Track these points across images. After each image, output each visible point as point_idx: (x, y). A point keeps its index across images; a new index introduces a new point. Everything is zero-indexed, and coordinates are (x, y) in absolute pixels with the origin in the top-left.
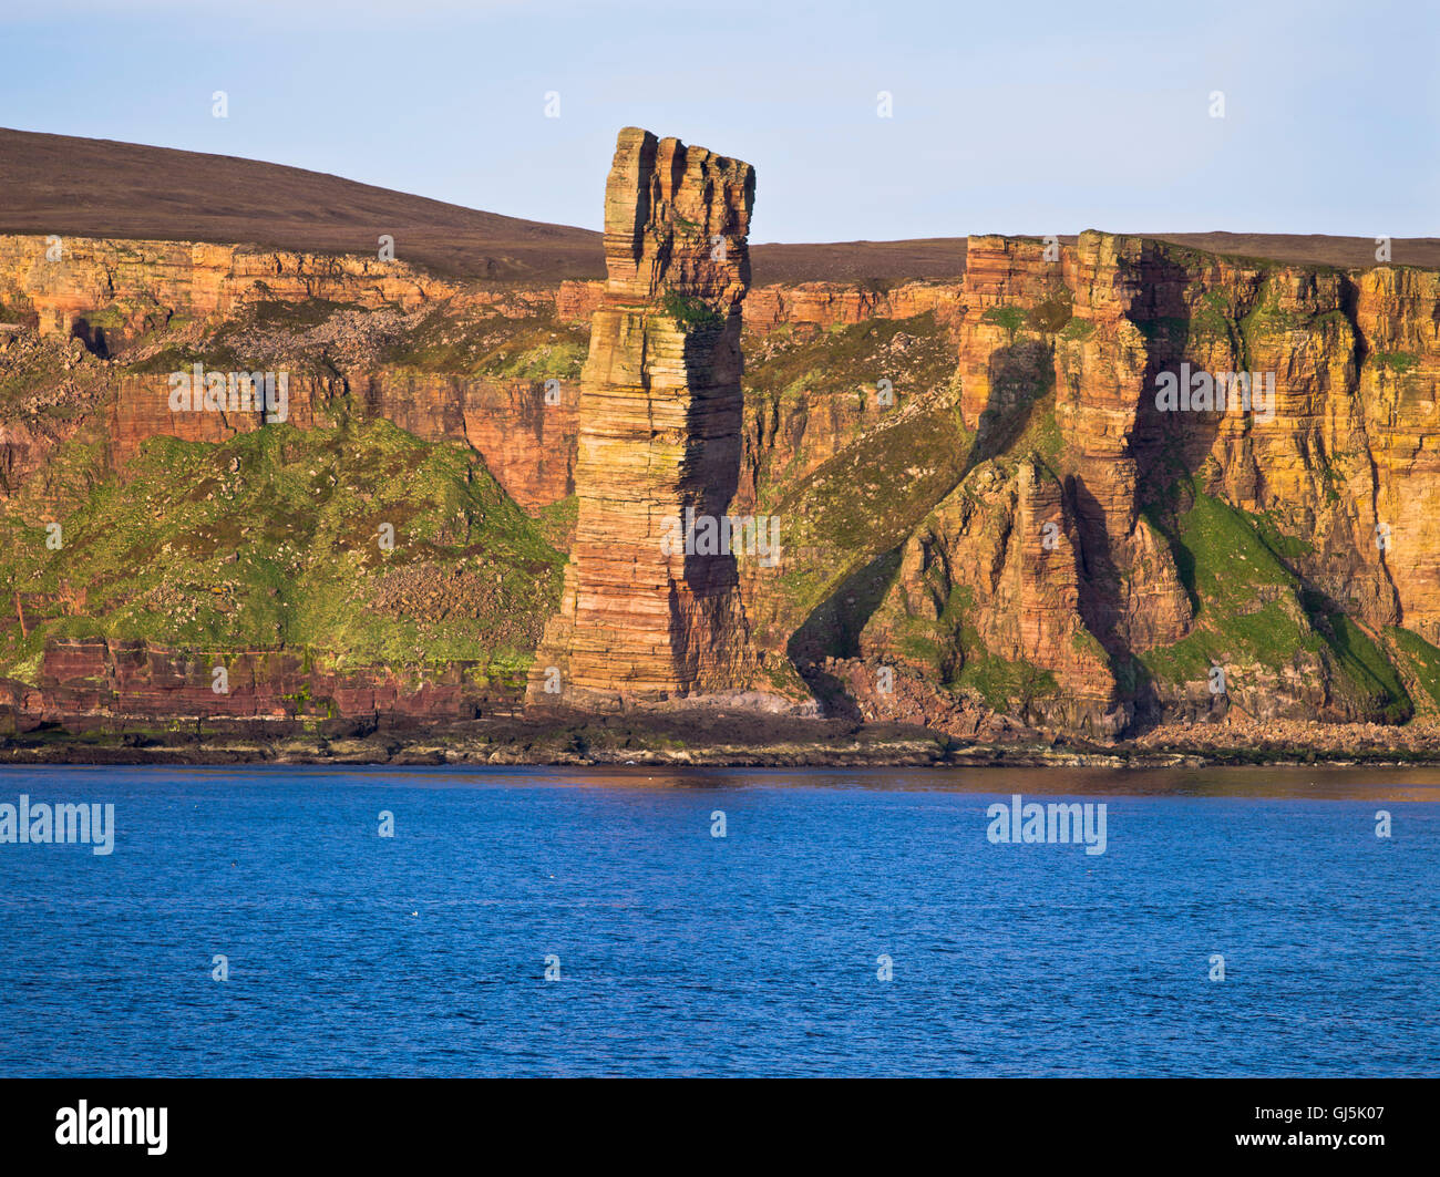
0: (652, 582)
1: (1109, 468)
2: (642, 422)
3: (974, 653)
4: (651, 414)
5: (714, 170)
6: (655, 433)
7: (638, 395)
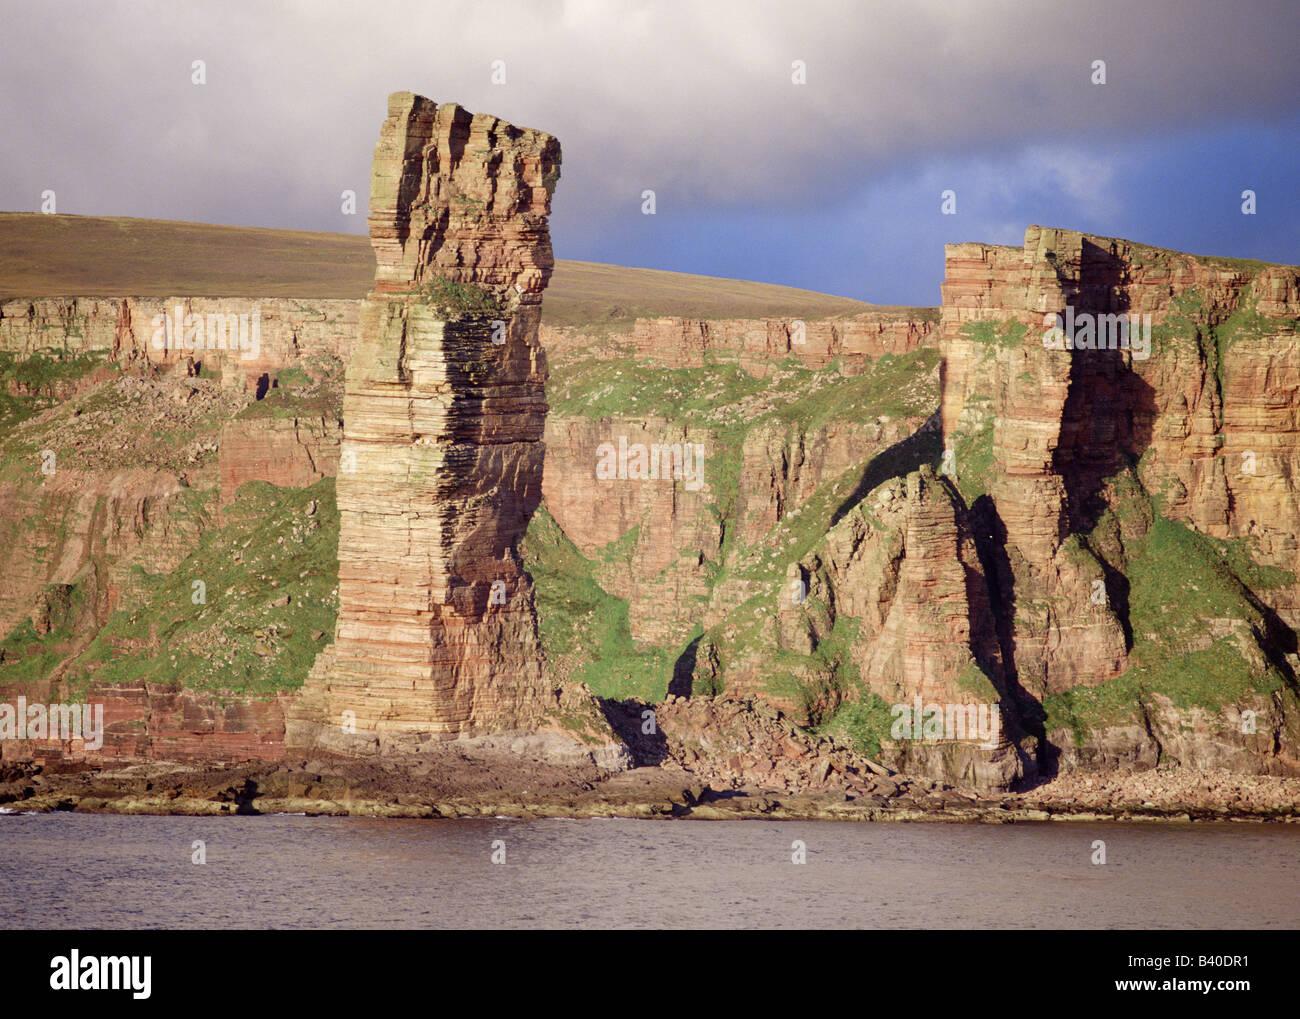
0: (413, 606)
1: (1028, 486)
2: (402, 424)
3: (853, 690)
4: (411, 415)
5: (504, 141)
6: (417, 436)
7: (397, 393)
